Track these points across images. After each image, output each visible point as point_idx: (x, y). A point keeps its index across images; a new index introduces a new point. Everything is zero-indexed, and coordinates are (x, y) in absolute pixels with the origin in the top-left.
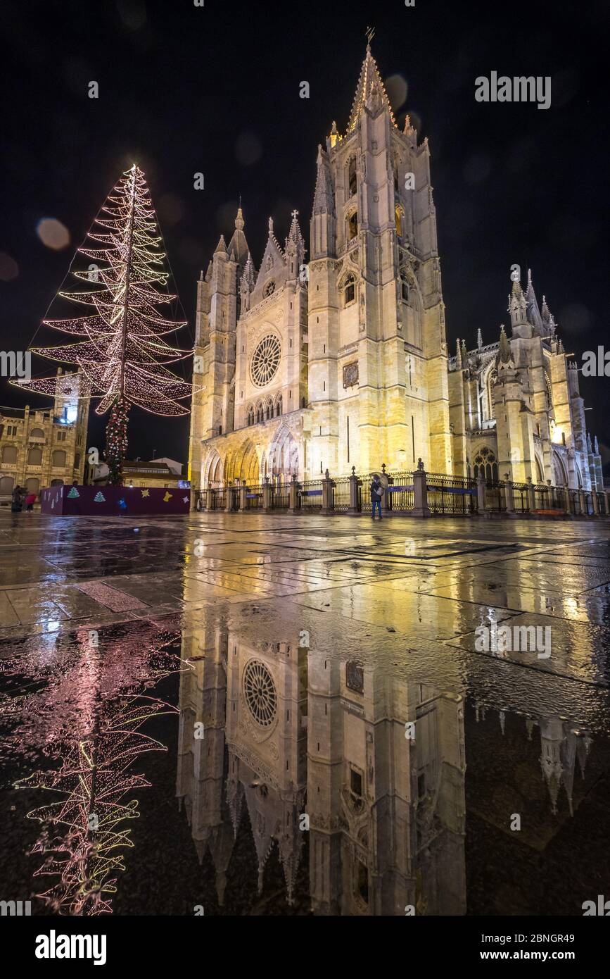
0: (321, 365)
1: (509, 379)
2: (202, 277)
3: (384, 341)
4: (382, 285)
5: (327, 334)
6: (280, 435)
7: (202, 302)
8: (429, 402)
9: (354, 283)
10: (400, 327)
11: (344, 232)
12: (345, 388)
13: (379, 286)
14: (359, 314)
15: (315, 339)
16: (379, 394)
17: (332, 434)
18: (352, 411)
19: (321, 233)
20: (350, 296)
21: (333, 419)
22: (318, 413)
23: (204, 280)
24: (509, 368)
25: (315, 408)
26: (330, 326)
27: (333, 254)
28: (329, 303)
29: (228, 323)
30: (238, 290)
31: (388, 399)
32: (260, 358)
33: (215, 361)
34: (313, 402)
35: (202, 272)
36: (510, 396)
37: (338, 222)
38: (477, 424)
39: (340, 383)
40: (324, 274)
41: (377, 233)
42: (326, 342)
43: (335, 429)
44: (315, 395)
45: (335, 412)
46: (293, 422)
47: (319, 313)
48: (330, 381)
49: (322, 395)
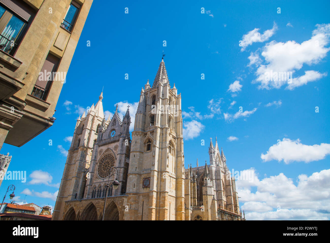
0: (134, 177)
3: (161, 171)
4: (162, 148)
5: (137, 162)
8: (177, 197)
9: (151, 143)
11: (148, 122)
12: (143, 188)
14: (153, 159)
15: (133, 164)
16: (158, 193)
18: (145, 199)
19: (139, 121)
20: (148, 148)
21: (136, 201)
22: (130, 198)
25: (129, 195)
26: (139, 159)
27: (143, 130)
28: (140, 150)
31: (161, 196)
34: (128, 192)
39: (141, 185)
40: (139, 137)
42: (137, 166)
43: (137, 206)
44: (130, 189)
45: (138, 198)
46: (118, 201)
47: (135, 153)
48: (137, 183)
49: (133, 189)
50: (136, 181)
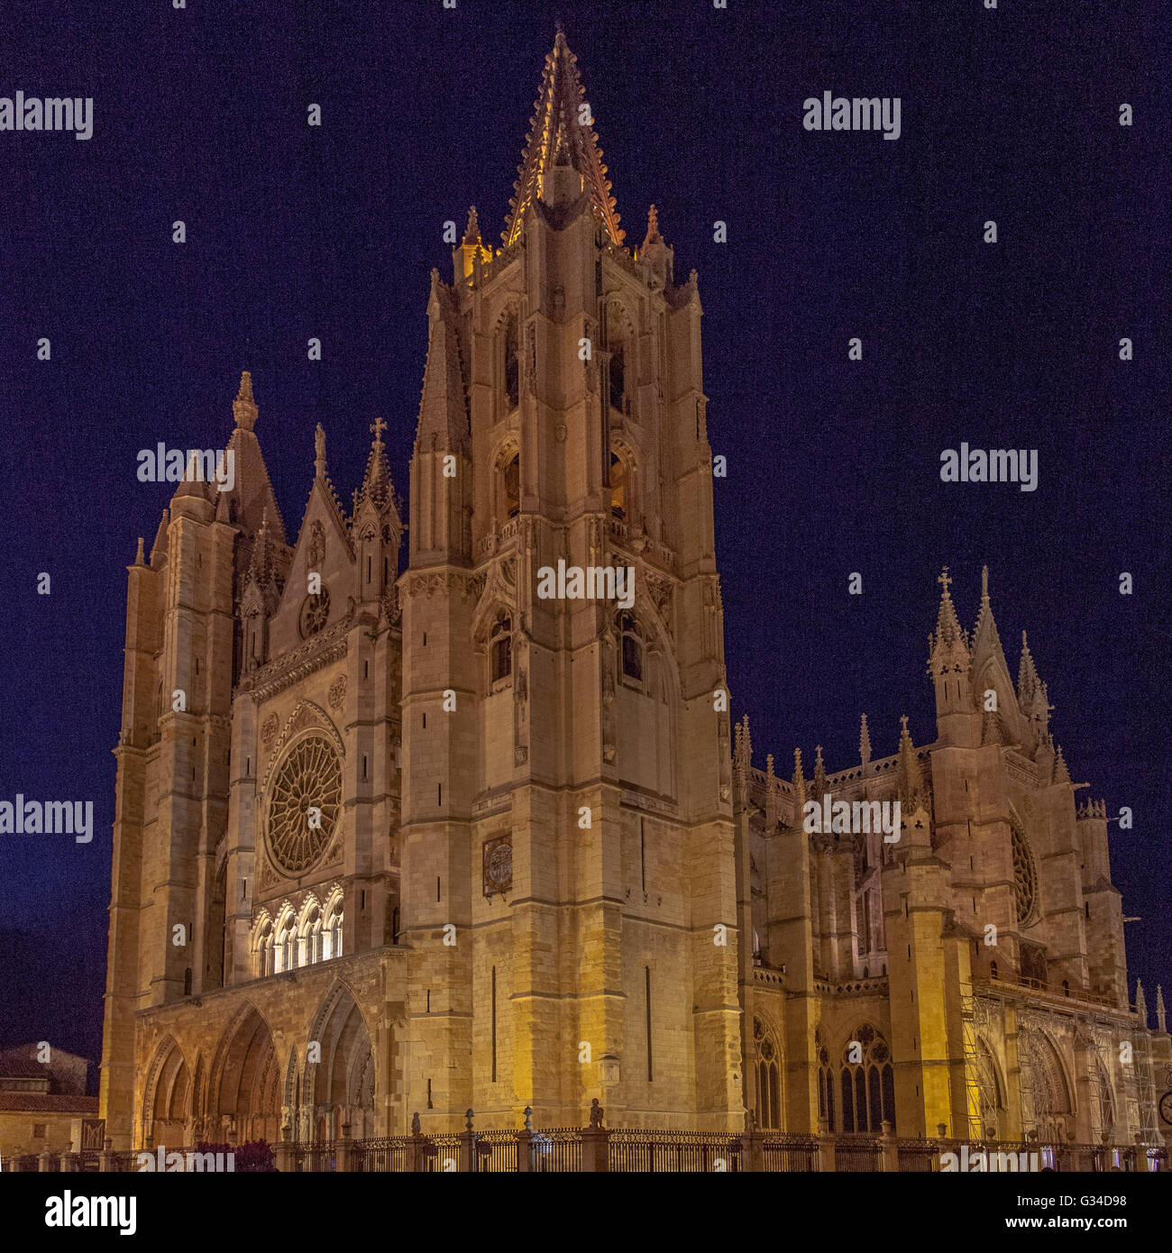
0: (432, 837)
1: (917, 854)
2: (140, 554)
3: (572, 787)
4: (571, 650)
5: (445, 756)
6: (332, 1007)
7: (139, 625)
8: (692, 929)
9: (509, 636)
10: (609, 757)
11: (491, 500)
12: (488, 896)
13: (562, 654)
14: (516, 721)
16: (559, 920)
17: (457, 1009)
18: (503, 953)
19: (434, 501)
20: (502, 667)
21: (459, 972)
22: (423, 958)
23: (147, 561)
24: (918, 825)
25: (416, 944)
26: (452, 737)
27: (464, 555)
28: (451, 679)
29: (209, 689)
30: (236, 606)
31: (583, 930)
32: (291, 797)
33: (174, 792)
34: (411, 928)
35: (141, 541)
36: (918, 897)
37: (477, 473)
38: (850, 965)
39: (477, 881)
40: (441, 605)
41: (561, 520)
42: (443, 779)
43: (463, 998)
44: (416, 912)
45: (463, 955)
46: (361, 978)
47: (426, 704)
48: (450, 875)
49: (434, 911)
50: (446, 861)
